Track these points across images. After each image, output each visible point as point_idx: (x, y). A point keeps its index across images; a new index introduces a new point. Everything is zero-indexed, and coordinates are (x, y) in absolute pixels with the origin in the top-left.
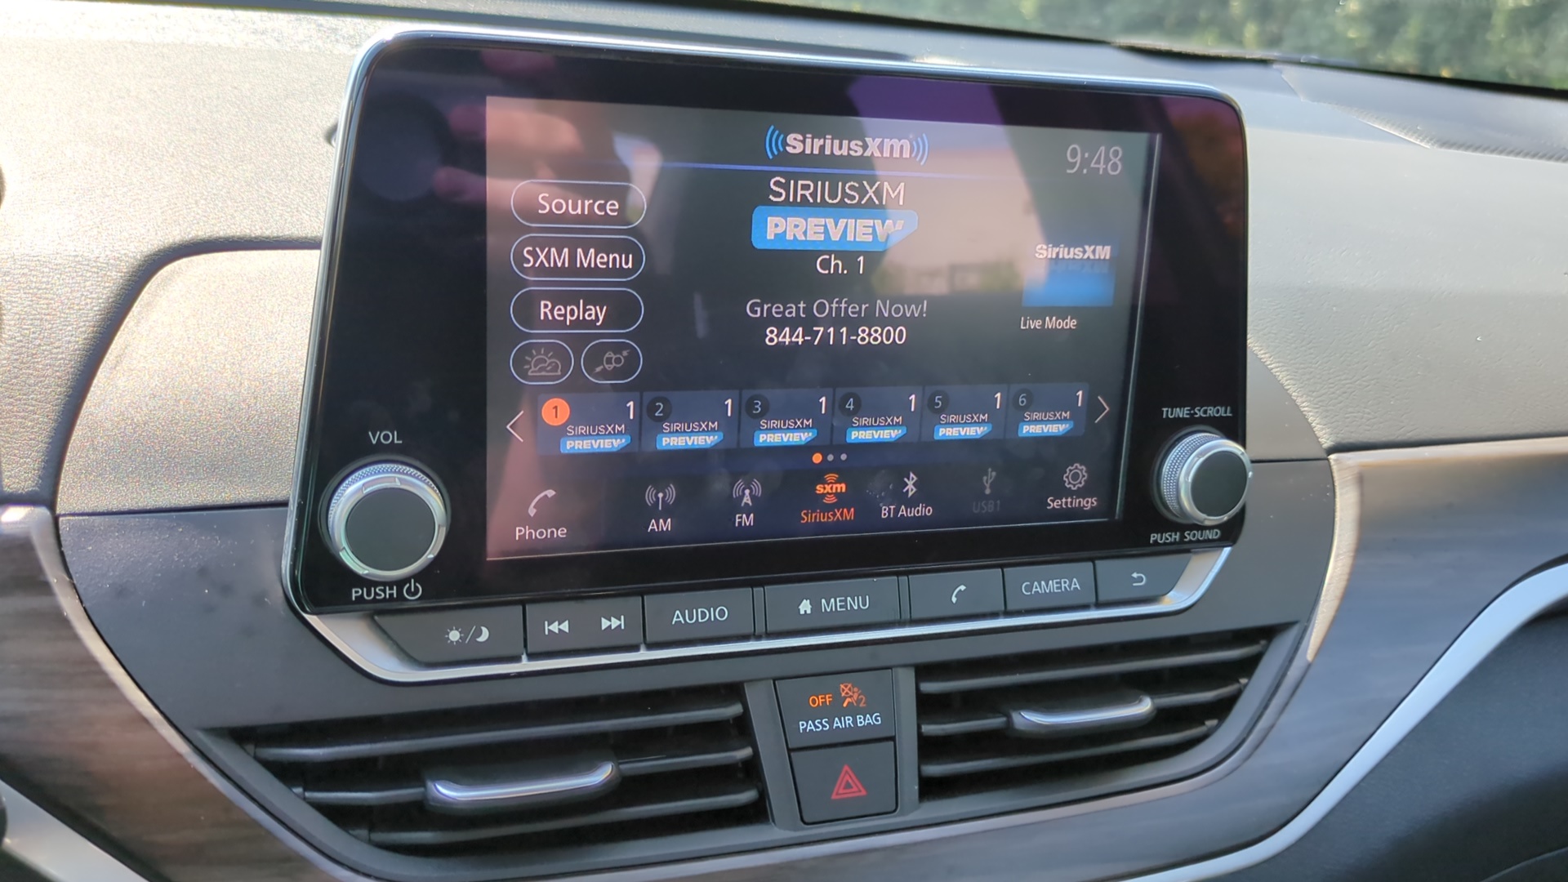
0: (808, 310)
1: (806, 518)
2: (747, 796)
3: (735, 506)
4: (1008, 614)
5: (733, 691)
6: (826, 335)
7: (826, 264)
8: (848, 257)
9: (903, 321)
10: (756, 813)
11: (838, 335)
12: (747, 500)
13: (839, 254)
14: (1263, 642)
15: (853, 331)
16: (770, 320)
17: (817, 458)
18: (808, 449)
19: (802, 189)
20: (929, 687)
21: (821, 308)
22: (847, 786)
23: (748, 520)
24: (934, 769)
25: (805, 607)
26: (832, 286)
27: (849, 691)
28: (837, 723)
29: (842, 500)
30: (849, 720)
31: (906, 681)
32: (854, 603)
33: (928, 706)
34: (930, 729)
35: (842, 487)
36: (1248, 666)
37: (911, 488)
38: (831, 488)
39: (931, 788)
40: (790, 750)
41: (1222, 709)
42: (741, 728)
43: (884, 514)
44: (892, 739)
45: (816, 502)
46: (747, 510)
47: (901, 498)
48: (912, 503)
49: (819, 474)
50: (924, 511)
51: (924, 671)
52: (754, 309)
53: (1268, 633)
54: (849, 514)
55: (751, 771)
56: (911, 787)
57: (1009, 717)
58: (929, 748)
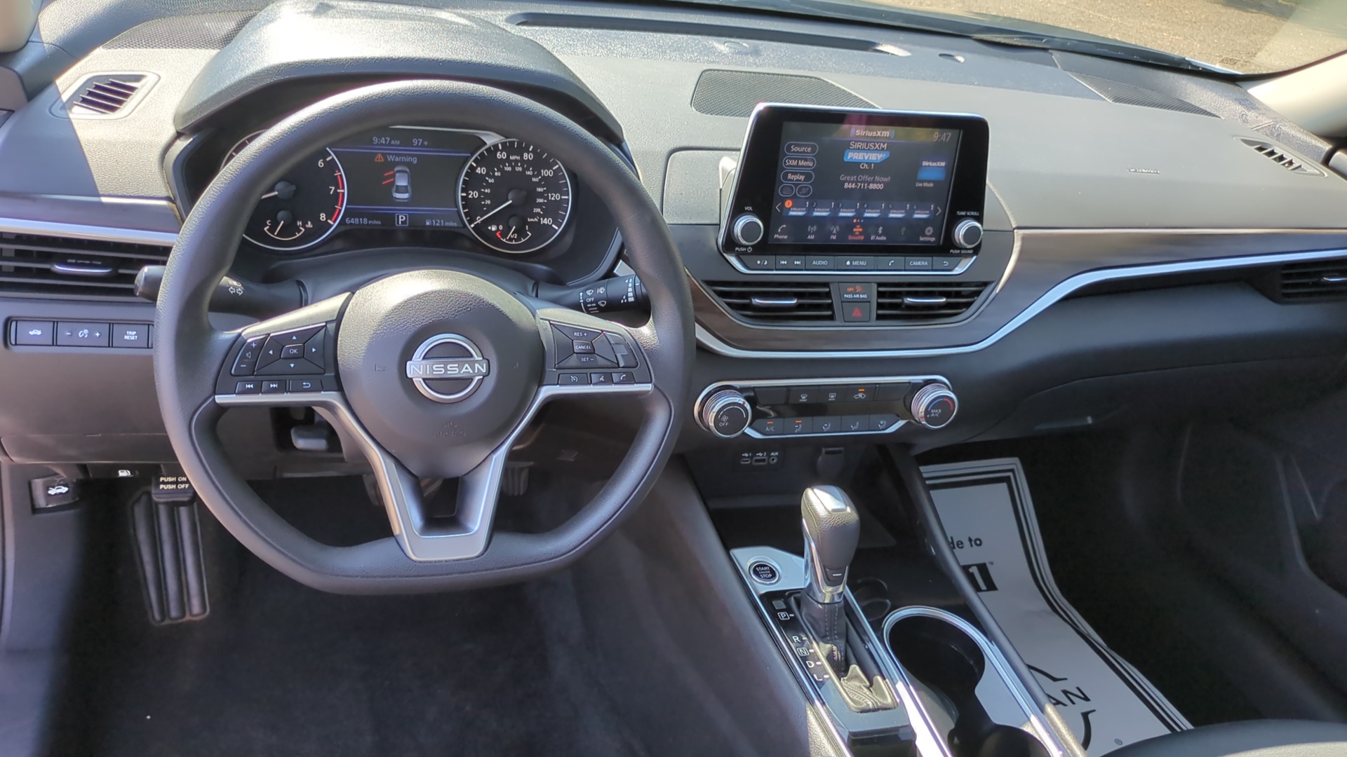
0: (857, 178)
1: (850, 238)
2: (829, 313)
3: (831, 233)
4: (905, 270)
5: (826, 285)
6: (861, 186)
7: (863, 166)
8: (869, 164)
9: (883, 182)
10: (831, 318)
11: (864, 186)
12: (835, 232)
13: (867, 163)
14: (983, 288)
15: (868, 185)
16: (846, 181)
17: (855, 221)
18: (852, 218)
19: (858, 145)
20: (881, 289)
21: (860, 178)
22: (856, 313)
23: (834, 237)
24: (880, 312)
25: (848, 263)
26: (864, 172)
27: (858, 288)
28: (855, 296)
29: (861, 233)
30: (858, 296)
31: (874, 288)
32: (862, 263)
33: (880, 294)
34: (880, 300)
35: (861, 230)
36: (978, 293)
37: (880, 231)
38: (858, 230)
39: (879, 317)
40: (842, 302)
41: (968, 305)
42: (828, 295)
43: (872, 239)
44: (869, 302)
45: (853, 234)
46: (834, 235)
47: (877, 234)
48: (880, 236)
49: (854, 225)
50: (883, 238)
51: (880, 285)
52: (842, 178)
53: (985, 284)
54: (862, 238)
55: (830, 307)
56: (874, 316)
57: (903, 299)
58: (880, 306)
